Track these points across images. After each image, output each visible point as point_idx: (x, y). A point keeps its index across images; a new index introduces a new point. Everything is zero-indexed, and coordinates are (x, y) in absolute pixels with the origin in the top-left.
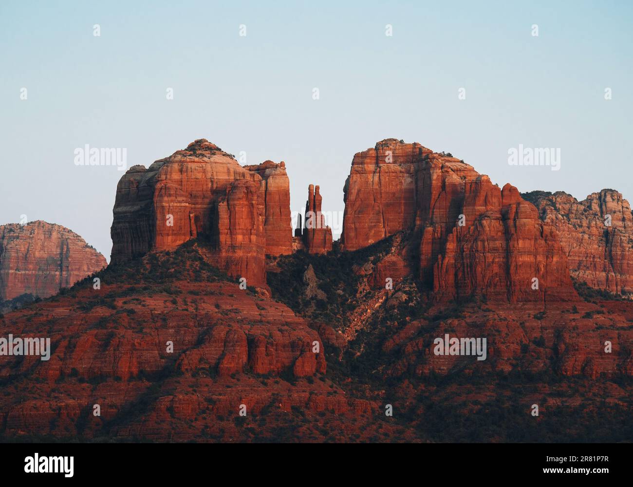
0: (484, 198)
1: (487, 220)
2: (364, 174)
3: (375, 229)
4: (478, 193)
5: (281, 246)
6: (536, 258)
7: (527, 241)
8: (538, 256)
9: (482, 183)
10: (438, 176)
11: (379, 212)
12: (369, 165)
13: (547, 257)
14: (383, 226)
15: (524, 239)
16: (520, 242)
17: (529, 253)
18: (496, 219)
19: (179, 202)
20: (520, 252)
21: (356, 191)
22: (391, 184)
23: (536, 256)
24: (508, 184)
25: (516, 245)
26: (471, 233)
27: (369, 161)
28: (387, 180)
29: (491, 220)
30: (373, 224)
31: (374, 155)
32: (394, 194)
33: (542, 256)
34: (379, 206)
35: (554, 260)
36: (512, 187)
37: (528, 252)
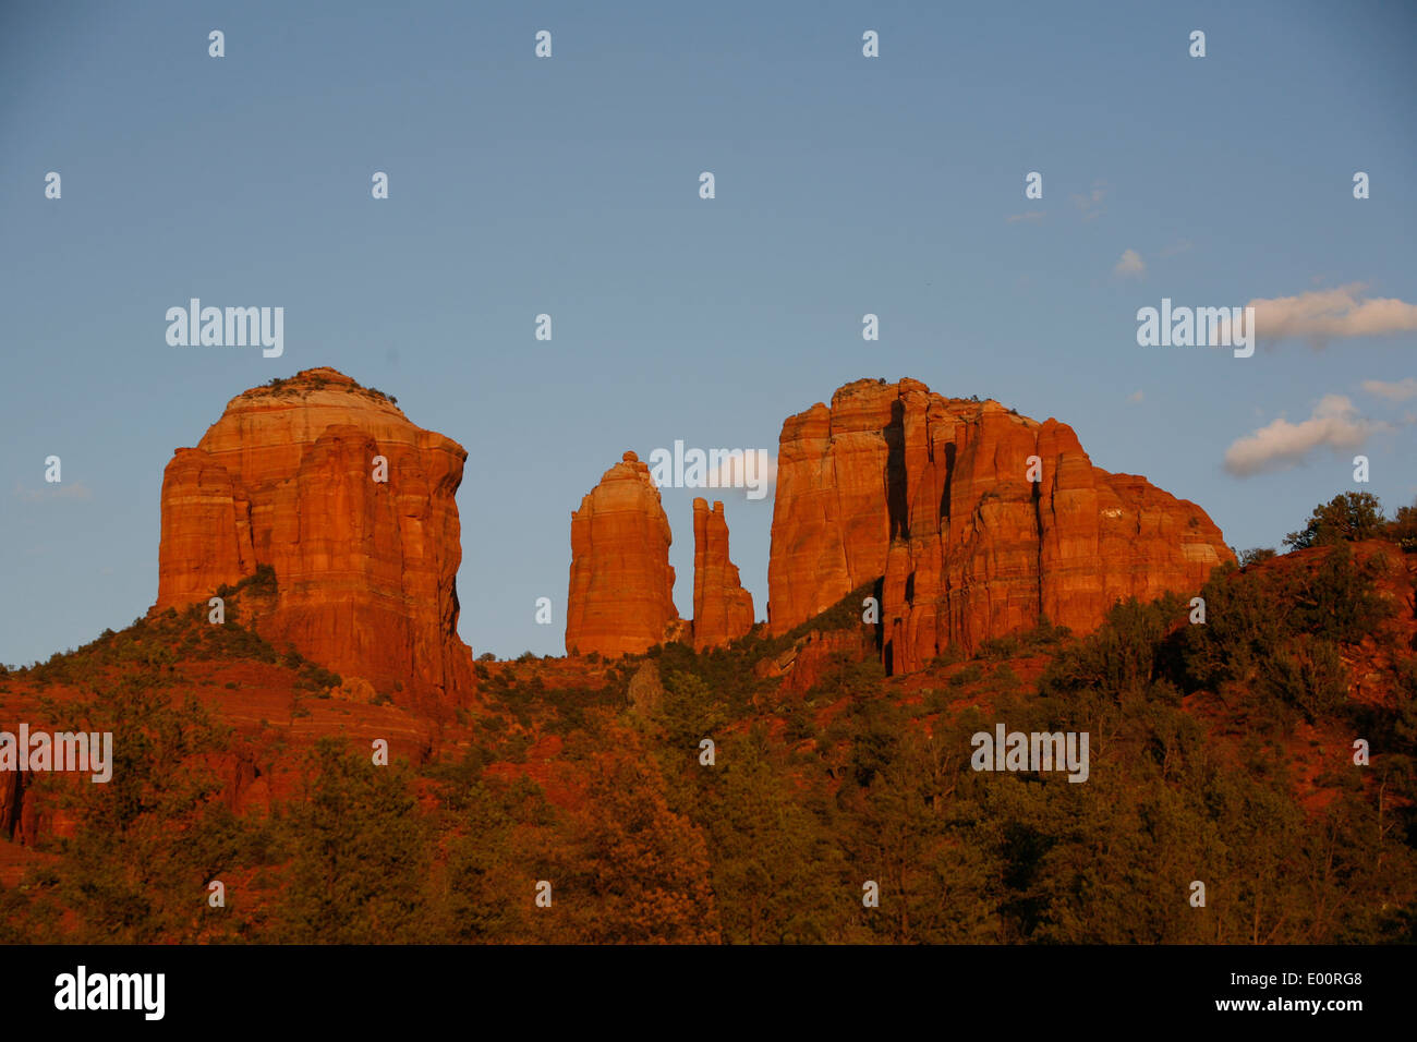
0: (992, 456)
1: (992, 502)
2: (802, 462)
3: (830, 582)
4: (979, 447)
5: (627, 635)
6: (1104, 583)
7: (1082, 542)
8: (1109, 578)
9: (986, 421)
10: (918, 428)
11: (837, 540)
12: (812, 440)
13: (1134, 578)
14: (846, 574)
15: (1072, 537)
16: (1065, 545)
17: (1087, 570)
18: (1015, 500)
19: (206, 494)
20: (1062, 570)
21: (789, 501)
22: (860, 478)
23: (1104, 577)
24: (1052, 420)
25: (1054, 556)
26: (965, 541)
27: (811, 431)
28: (850, 468)
29: (1002, 502)
30: (825, 571)
31: (823, 418)
32: (868, 498)
33: (1118, 575)
34: (836, 530)
35: (1150, 583)
36: (1059, 424)
37: (1084, 568)
